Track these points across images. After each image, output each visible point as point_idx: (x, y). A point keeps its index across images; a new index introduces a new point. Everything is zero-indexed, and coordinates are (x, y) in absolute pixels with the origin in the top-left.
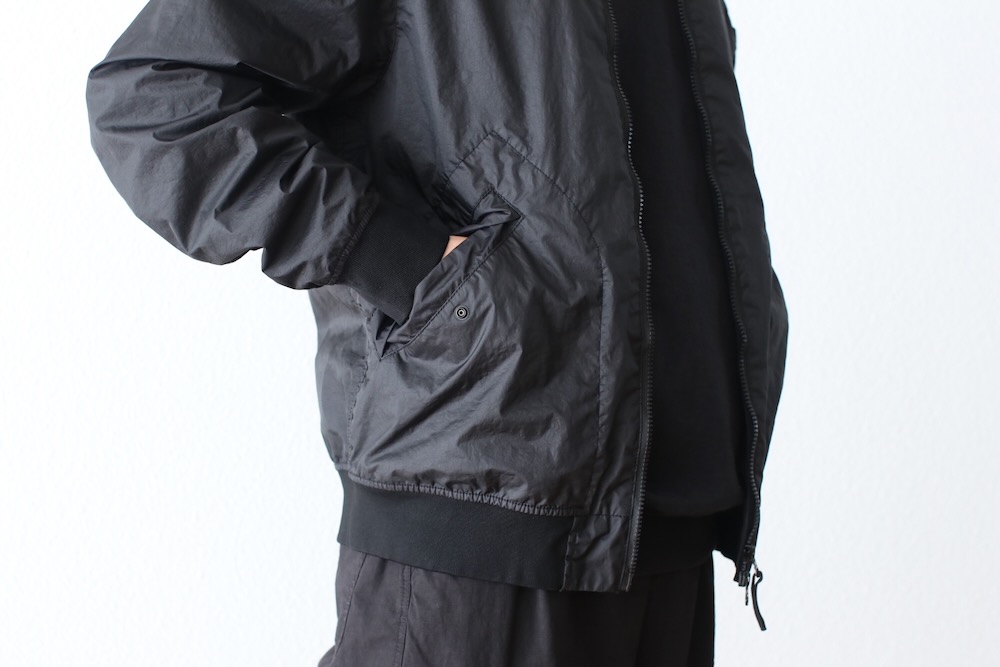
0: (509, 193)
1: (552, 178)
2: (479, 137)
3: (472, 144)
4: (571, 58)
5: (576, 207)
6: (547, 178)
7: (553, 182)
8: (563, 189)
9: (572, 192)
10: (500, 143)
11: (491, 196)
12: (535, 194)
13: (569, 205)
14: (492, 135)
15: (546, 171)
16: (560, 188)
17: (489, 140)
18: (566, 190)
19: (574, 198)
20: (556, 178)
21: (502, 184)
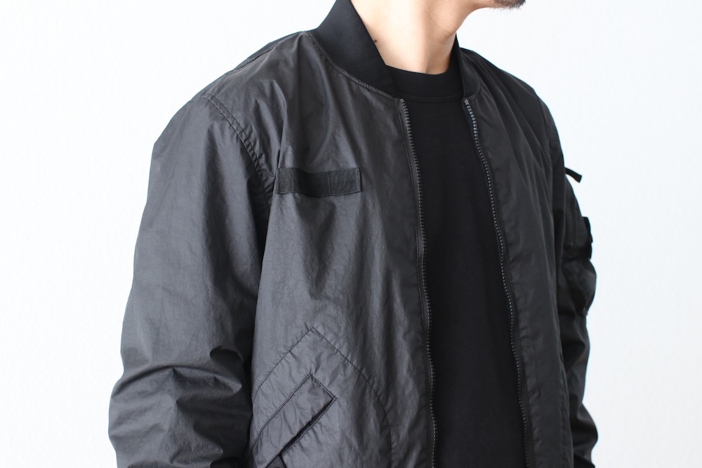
0: (324, 379)
1: (359, 368)
2: (302, 332)
3: (297, 338)
4: (378, 271)
5: (376, 393)
6: (355, 368)
7: (360, 372)
8: (367, 377)
9: (374, 380)
10: (318, 338)
11: (310, 381)
12: (346, 381)
13: (370, 391)
14: (312, 332)
15: (354, 363)
16: (364, 377)
17: (309, 335)
18: (369, 379)
19: (375, 386)
20: (362, 369)
21: (319, 371)
